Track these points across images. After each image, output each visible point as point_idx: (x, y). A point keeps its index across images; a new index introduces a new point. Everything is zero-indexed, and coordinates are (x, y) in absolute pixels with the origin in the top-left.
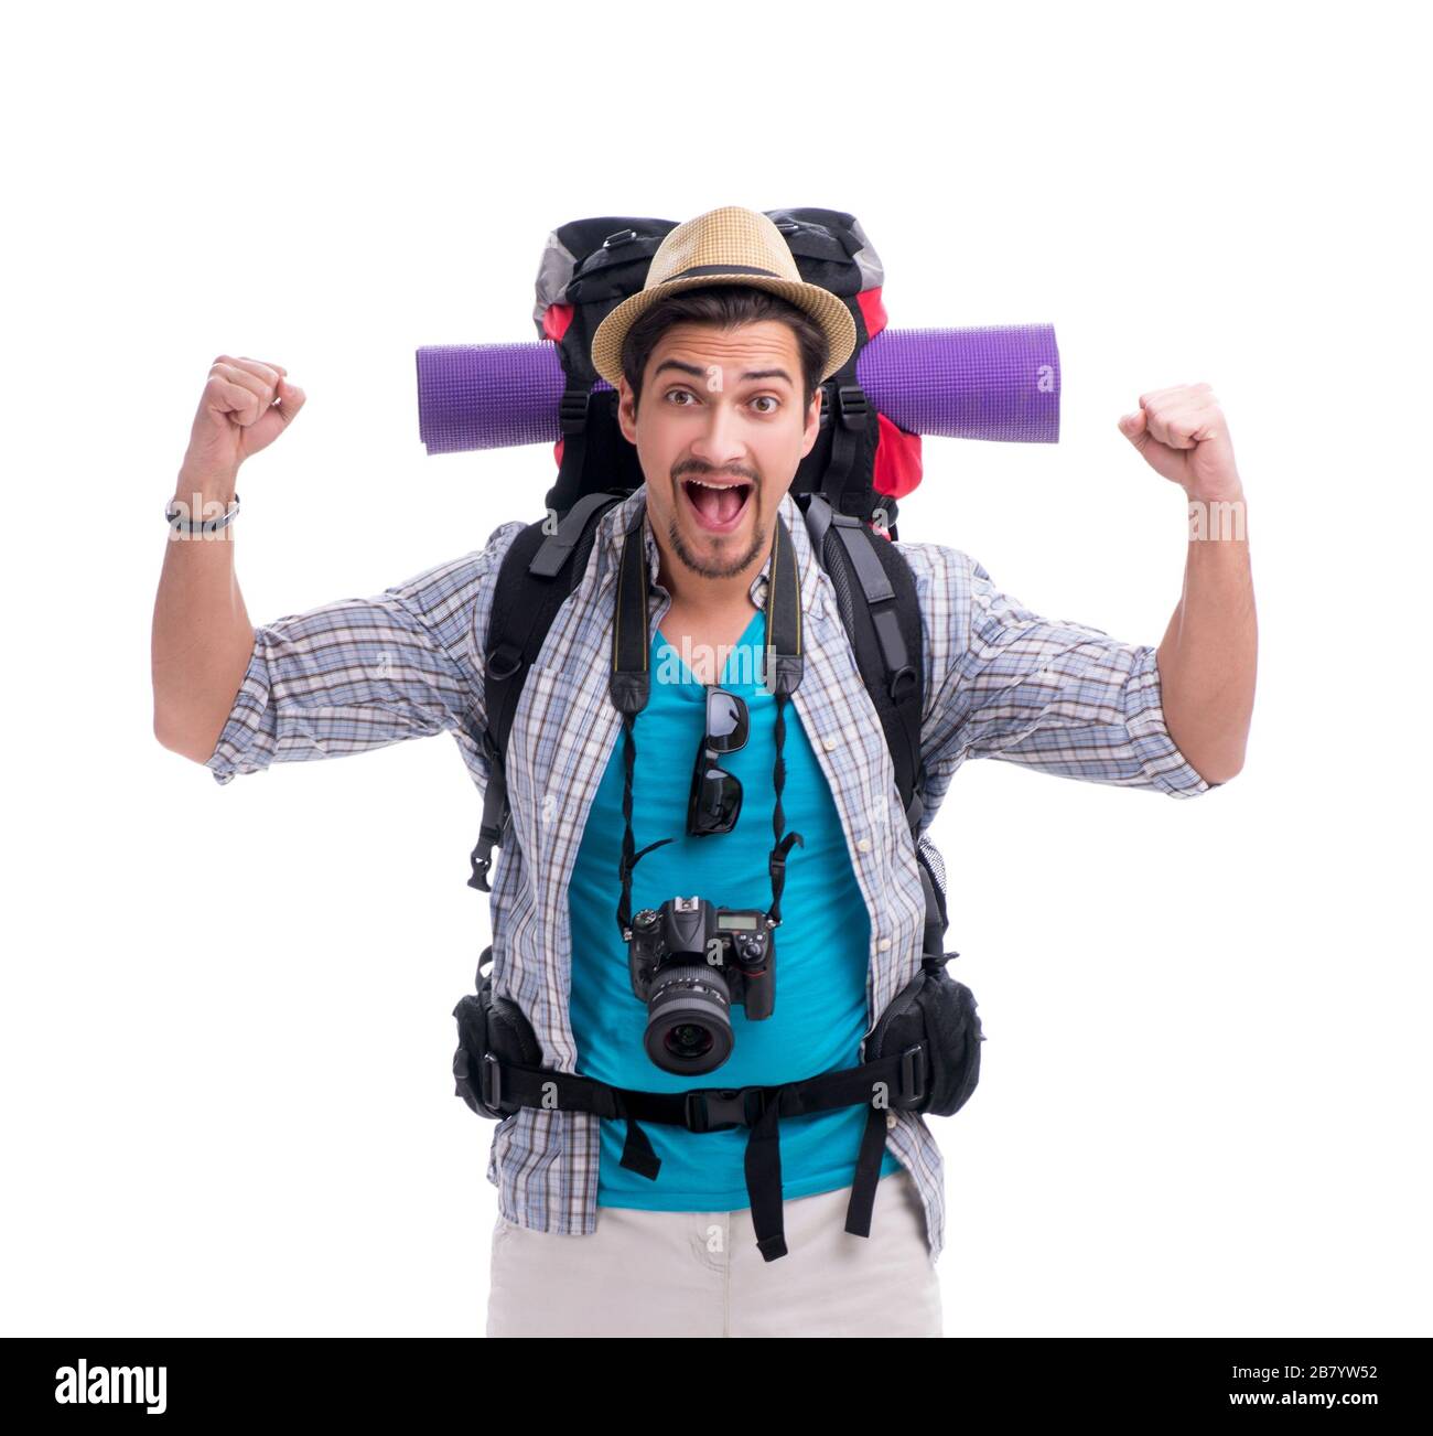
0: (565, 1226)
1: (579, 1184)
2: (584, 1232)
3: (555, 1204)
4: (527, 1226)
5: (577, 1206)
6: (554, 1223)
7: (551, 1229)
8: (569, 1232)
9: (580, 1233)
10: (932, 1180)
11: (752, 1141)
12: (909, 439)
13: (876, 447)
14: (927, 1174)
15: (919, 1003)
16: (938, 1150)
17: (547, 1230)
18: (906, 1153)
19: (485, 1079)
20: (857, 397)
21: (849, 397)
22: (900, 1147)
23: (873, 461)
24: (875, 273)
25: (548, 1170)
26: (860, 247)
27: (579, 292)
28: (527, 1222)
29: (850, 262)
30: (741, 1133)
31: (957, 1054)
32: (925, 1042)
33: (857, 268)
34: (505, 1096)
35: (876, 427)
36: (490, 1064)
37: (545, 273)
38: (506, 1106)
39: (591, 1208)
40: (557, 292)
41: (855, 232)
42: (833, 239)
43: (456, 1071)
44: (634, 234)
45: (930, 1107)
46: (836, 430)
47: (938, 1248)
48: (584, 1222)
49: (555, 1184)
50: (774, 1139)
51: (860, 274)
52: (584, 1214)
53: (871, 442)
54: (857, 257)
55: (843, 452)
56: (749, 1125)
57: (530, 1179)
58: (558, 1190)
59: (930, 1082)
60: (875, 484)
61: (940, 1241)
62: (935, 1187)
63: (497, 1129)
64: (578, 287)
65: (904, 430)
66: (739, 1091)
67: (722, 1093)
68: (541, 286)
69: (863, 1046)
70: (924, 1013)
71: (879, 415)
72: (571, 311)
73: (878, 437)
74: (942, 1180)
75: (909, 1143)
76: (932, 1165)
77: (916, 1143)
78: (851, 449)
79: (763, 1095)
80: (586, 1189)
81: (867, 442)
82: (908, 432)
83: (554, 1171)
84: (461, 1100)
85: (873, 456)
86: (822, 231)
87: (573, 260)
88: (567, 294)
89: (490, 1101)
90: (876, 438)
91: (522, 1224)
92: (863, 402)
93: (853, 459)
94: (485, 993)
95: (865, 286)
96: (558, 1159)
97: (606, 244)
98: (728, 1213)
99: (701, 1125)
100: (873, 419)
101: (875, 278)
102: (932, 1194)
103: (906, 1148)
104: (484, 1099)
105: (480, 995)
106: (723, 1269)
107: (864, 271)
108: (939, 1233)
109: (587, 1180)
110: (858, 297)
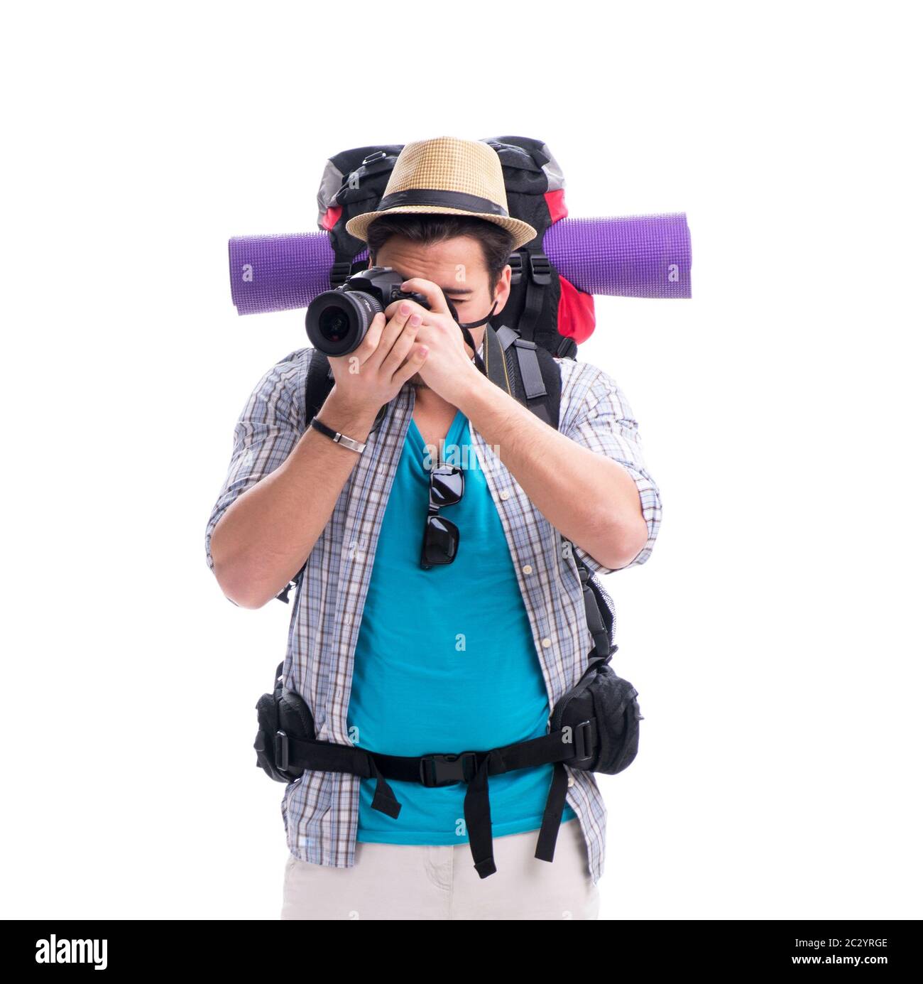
0: (334, 861)
1: (344, 831)
2: (346, 866)
3: (327, 845)
4: (307, 860)
5: (342, 846)
6: (326, 858)
7: (324, 863)
8: (336, 865)
9: (343, 867)
10: (596, 827)
11: (468, 793)
12: (583, 296)
13: (559, 299)
14: (593, 821)
15: (590, 691)
16: (603, 805)
17: (321, 864)
18: (578, 806)
19: (277, 749)
20: (543, 262)
21: (537, 262)
22: (574, 801)
23: (557, 309)
24: (558, 179)
25: (321, 821)
26: (546, 161)
27: (345, 197)
28: (307, 857)
29: (540, 171)
30: (462, 788)
31: (618, 728)
32: (594, 718)
33: (545, 175)
34: (291, 762)
35: (558, 285)
36: (280, 737)
37: (323, 187)
38: (293, 769)
39: (352, 848)
40: (331, 198)
41: (543, 152)
42: (528, 156)
43: (257, 746)
44: (384, 155)
45: (599, 767)
46: (529, 287)
47: (597, 875)
48: (347, 859)
49: (327, 831)
50: (484, 790)
51: (546, 178)
52: (347, 853)
53: (555, 296)
54: (544, 168)
55: (534, 302)
56: (467, 781)
57: (308, 825)
58: (329, 835)
59: (598, 748)
60: (559, 327)
61: (599, 870)
62: (597, 832)
63: (287, 790)
64: (344, 193)
65: (579, 289)
66: (458, 756)
67: (446, 757)
68: (320, 196)
69: (549, 722)
70: (593, 698)
71: (560, 277)
72: (340, 212)
73: (560, 294)
74: (604, 827)
75: (581, 798)
76: (597, 815)
77: (586, 799)
78: (540, 300)
79: (475, 757)
80: (348, 835)
81: (552, 295)
82: (582, 291)
83: (326, 821)
84: (261, 771)
85: (557, 305)
86: (519, 150)
87: (342, 176)
88: (337, 199)
89: (281, 766)
90: (558, 293)
91: (304, 858)
92: (548, 266)
93: (541, 307)
94: (278, 690)
95: (550, 187)
96: (329, 813)
97: (364, 162)
98: (453, 846)
99: (431, 782)
100: (554, 278)
101: (557, 182)
102: (594, 837)
103: (579, 803)
104: (276, 764)
105: (275, 693)
106: (448, 888)
107: (549, 177)
108: (599, 865)
109: (349, 828)
110: (545, 195)
